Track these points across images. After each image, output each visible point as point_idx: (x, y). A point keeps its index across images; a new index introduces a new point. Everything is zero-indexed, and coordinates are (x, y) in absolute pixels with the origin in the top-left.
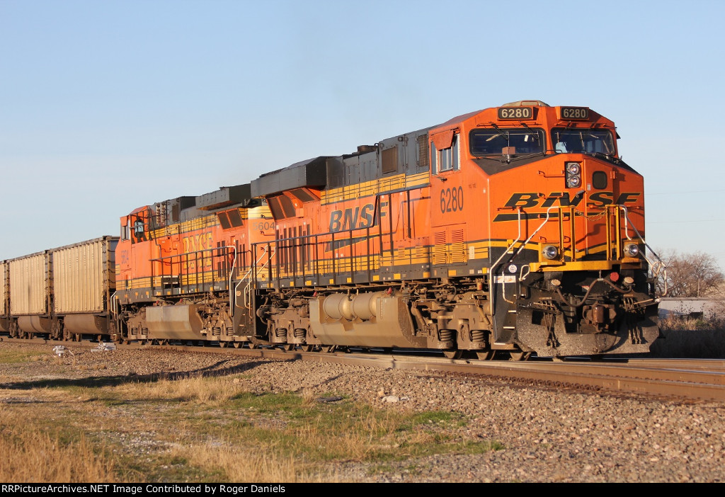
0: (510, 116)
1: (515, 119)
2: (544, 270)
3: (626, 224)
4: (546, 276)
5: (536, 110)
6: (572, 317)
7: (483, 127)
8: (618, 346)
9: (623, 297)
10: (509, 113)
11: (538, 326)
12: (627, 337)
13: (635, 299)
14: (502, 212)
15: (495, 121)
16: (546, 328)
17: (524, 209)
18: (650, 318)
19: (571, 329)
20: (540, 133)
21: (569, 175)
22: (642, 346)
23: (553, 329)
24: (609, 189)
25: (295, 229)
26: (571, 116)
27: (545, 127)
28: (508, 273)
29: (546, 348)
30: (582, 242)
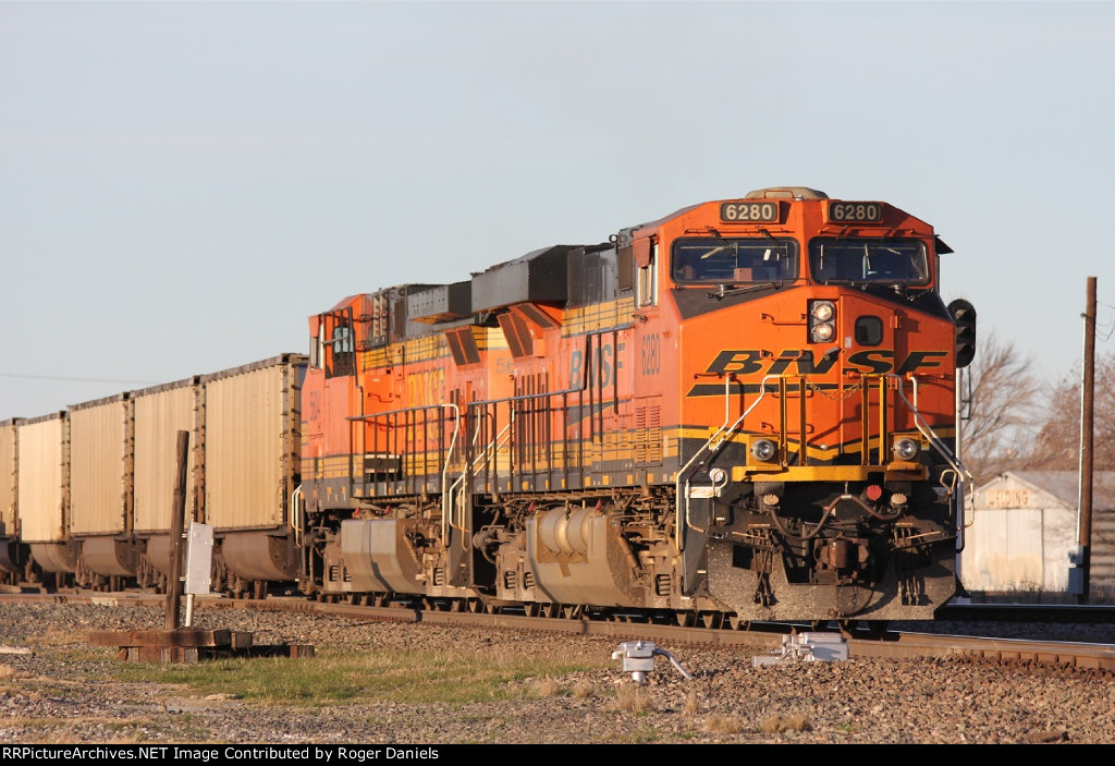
0: (741, 217)
1: (750, 222)
2: (754, 478)
3: (915, 404)
4: (758, 489)
5: (784, 209)
6: (804, 558)
7: (696, 235)
8: (877, 607)
9: (894, 527)
10: (739, 212)
11: (741, 570)
12: (896, 594)
13: (914, 531)
14: (702, 381)
15: (716, 224)
16: (755, 575)
17: (739, 376)
18: (942, 563)
19: (797, 576)
20: (791, 246)
21: (816, 322)
22: (921, 608)
23: (766, 576)
24: (887, 345)
25: (533, 377)
26: (848, 217)
27: (800, 237)
28: (708, 482)
29: (754, 606)
30: (835, 433)
